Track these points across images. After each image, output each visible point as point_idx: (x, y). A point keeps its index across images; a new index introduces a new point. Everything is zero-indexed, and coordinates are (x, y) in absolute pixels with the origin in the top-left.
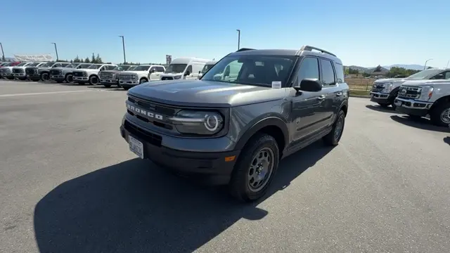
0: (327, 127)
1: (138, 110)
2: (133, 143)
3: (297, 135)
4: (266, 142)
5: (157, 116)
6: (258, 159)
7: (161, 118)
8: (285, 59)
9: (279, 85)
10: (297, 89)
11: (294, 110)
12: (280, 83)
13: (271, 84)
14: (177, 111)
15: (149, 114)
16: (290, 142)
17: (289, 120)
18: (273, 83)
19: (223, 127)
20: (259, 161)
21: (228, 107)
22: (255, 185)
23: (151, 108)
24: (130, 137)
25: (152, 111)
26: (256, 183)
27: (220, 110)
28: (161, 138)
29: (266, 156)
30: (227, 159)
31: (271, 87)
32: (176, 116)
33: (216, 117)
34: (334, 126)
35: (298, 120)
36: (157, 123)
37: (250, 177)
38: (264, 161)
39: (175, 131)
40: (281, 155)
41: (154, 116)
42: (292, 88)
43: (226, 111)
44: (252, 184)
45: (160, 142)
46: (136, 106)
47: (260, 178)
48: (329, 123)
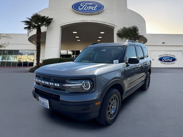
0: (142, 81)
1: (43, 82)
2: (42, 100)
3: (128, 87)
4: (115, 92)
5: (56, 85)
6: (111, 102)
7: (58, 85)
8: (119, 48)
9: (117, 62)
10: (127, 63)
11: (126, 74)
12: (118, 61)
13: (113, 62)
14: (67, 81)
15: (50, 84)
16: (126, 91)
17: (124, 79)
18: (114, 61)
19: (93, 87)
20: (112, 103)
21: (94, 76)
22: (111, 116)
23: (51, 80)
24: (40, 97)
25: (52, 82)
26: (112, 114)
27: (90, 78)
28: (59, 96)
29: (115, 100)
30: (97, 104)
31: (113, 63)
32: (67, 83)
33: (89, 82)
34: (145, 80)
35: (129, 79)
36: (56, 88)
37: (108, 112)
38: (114, 103)
39: (67, 92)
40: (122, 98)
41: (54, 84)
42: (124, 63)
43: (94, 78)
44: (109, 116)
45: (59, 98)
46: (41, 80)
47: (113, 112)
48: (143, 79)
